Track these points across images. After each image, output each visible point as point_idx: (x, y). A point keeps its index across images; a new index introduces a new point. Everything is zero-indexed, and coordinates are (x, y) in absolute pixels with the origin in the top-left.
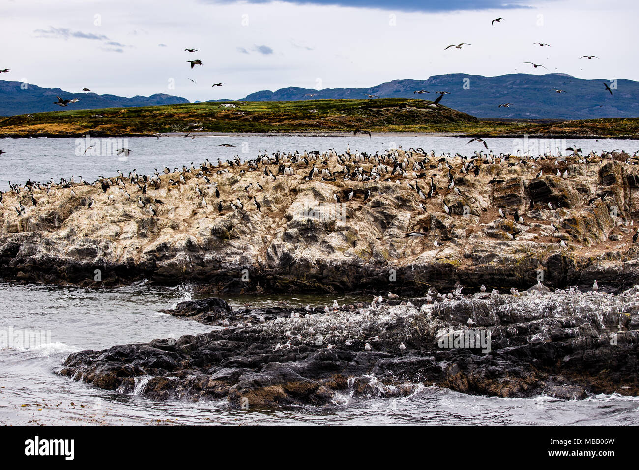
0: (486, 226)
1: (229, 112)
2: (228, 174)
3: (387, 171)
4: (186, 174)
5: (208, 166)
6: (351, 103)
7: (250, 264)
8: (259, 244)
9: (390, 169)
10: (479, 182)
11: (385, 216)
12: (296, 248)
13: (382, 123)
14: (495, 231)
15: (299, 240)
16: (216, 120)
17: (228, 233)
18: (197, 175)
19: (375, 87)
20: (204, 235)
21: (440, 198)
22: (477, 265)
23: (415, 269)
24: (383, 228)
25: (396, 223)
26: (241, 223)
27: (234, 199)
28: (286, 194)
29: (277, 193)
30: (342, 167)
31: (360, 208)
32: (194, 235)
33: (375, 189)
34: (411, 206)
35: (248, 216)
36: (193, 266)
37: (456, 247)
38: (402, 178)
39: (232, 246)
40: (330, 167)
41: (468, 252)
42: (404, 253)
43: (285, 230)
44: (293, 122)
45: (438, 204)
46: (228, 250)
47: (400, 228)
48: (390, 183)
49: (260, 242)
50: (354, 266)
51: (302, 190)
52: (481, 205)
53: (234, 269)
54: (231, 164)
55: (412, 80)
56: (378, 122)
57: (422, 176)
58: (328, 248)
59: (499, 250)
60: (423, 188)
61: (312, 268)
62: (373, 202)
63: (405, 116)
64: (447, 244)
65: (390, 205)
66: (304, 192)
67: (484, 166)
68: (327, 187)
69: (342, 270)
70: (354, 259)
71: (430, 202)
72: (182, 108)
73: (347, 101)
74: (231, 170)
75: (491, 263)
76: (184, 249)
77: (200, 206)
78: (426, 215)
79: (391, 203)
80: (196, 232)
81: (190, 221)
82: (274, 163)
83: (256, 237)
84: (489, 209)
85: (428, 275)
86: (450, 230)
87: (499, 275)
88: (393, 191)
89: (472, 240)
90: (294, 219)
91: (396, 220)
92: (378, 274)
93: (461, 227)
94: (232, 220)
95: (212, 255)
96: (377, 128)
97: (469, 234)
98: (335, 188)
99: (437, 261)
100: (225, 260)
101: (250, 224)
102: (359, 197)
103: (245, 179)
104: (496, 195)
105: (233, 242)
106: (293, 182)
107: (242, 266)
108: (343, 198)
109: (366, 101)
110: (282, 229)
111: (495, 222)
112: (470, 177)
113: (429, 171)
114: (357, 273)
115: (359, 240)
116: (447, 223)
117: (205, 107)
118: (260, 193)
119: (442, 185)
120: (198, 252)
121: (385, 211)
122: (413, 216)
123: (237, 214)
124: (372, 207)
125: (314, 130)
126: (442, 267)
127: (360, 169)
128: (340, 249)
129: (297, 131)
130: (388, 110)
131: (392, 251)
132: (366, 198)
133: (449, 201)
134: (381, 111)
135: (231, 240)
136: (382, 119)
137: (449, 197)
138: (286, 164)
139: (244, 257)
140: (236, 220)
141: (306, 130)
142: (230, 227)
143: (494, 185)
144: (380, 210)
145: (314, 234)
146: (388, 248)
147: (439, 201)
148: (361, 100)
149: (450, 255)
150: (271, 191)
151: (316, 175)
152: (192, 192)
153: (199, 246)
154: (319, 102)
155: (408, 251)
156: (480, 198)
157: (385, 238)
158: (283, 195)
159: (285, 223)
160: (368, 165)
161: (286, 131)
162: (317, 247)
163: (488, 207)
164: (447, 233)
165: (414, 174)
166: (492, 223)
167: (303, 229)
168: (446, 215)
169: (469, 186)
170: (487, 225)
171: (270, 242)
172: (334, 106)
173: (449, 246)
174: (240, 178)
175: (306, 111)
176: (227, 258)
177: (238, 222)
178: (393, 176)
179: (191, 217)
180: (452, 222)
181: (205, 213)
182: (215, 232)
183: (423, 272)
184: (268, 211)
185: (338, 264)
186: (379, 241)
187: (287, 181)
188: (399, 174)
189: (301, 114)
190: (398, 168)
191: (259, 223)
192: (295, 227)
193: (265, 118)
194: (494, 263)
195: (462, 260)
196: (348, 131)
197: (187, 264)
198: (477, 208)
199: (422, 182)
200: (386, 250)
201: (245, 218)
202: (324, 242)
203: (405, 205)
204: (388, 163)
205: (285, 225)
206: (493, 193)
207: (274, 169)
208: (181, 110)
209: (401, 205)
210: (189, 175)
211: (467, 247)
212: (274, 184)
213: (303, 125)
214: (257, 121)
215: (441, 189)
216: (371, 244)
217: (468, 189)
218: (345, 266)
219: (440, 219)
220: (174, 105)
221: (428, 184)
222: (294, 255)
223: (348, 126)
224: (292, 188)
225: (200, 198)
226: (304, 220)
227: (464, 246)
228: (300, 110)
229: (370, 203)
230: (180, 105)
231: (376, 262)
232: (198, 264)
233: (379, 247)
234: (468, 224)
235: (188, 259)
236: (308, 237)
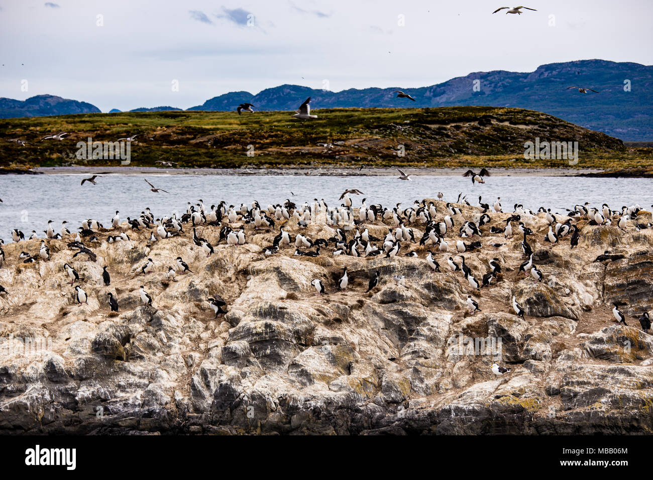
0: (589, 338)
1: (169, 131)
2: (128, 243)
3: (413, 238)
4: (52, 241)
5: (94, 228)
6: (391, 115)
7: (161, 404)
8: (177, 369)
9: (419, 234)
10: (578, 258)
11: (404, 318)
12: (244, 375)
13: (448, 151)
14: (605, 346)
15: (249, 361)
16: (145, 144)
17: (122, 349)
18: (72, 245)
19: (438, 86)
20: (79, 353)
21: (506, 287)
22: (570, 409)
23: (457, 415)
24: (400, 339)
25: (425, 330)
26: (146, 331)
27: (136, 287)
28: (230, 279)
29: (213, 276)
30: (333, 230)
31: (361, 304)
32: (60, 352)
33: (388, 270)
34: (451, 301)
35: (158, 319)
36: (56, 410)
37: (532, 376)
38: (438, 250)
39: (129, 372)
40: (311, 230)
41: (555, 385)
42: (437, 385)
43: (225, 343)
44: (286, 150)
45: (502, 297)
46: (122, 380)
47: (431, 340)
48: (415, 260)
49: (179, 364)
50: (348, 408)
51: (257, 272)
52: (580, 299)
53: (132, 415)
54: (135, 224)
55: (507, 73)
56: (440, 149)
57: (473, 247)
58: (301, 375)
59: (611, 381)
60: (476, 268)
61: (272, 411)
62: (384, 294)
63: (490, 139)
64: (517, 370)
65: (415, 300)
66: (261, 276)
67: (588, 229)
68: (302, 267)
69: (325, 416)
70: (348, 397)
71: (487, 295)
72: (84, 122)
73: (384, 112)
74: (134, 235)
75: (596, 406)
76: (41, 379)
77: (75, 299)
78: (478, 317)
79: (415, 295)
80: (64, 347)
81: (55, 327)
82: (213, 223)
83: (172, 356)
84: (596, 308)
85: (480, 425)
86: (522, 345)
87: (612, 428)
88: (421, 275)
89: (562, 363)
90: (241, 324)
91: (424, 325)
92: (390, 423)
93: (542, 339)
94: (131, 326)
95: (92, 389)
96: (437, 160)
97: (557, 351)
98: (316, 269)
99: (497, 401)
100: (115, 397)
101: (162, 333)
102: (360, 285)
103: (158, 252)
104: (609, 282)
105: (131, 366)
106: (242, 257)
107: (146, 408)
108: (331, 285)
109: (418, 111)
110: (219, 342)
111: (605, 331)
112: (562, 249)
113: (487, 238)
114: (353, 420)
115: (357, 361)
116: (516, 332)
117: (126, 121)
118: (183, 276)
119: (512, 264)
120: (66, 383)
121: (405, 310)
122: (456, 319)
123: (139, 315)
124: (382, 302)
125: (324, 163)
126: (506, 411)
127: (365, 235)
128: (323, 378)
129: (292, 166)
130: (458, 128)
131: (417, 383)
132: (372, 285)
133: (521, 293)
134: (445, 129)
135: (127, 361)
136: (447, 144)
137: (522, 284)
138: (234, 225)
139: (149, 391)
140: (137, 325)
141: (309, 164)
142: (127, 338)
143: (606, 264)
144: (395, 307)
145: (277, 350)
146: (409, 377)
147: (503, 292)
148: (409, 109)
149: (521, 390)
150: (202, 273)
151: (286, 245)
152: (60, 274)
153: (68, 372)
154: (334, 114)
155: (446, 382)
156: (579, 286)
157: (404, 359)
158: (225, 281)
159: (227, 331)
160: (381, 227)
161: (272, 165)
162: (281, 373)
163: (595, 303)
164: (516, 351)
165: (460, 243)
166: (600, 332)
167: (256, 342)
168: (515, 318)
169: (558, 266)
170: (591, 336)
171: (198, 365)
172: (361, 121)
173: (520, 373)
174: (148, 249)
175: (309, 130)
176: (120, 394)
177: (141, 329)
178: (422, 247)
179: (58, 320)
180: (527, 330)
181: (83, 312)
182: (98, 346)
183: (470, 420)
184: (196, 310)
185: (319, 405)
186: (393, 364)
187: (231, 256)
188: (434, 243)
189: (301, 134)
190: (432, 232)
191: (179, 330)
192: (242, 338)
193: (236, 142)
194: (602, 406)
195: (544, 399)
196: (385, 166)
197: (46, 405)
198: (573, 305)
199: (473, 258)
200: (406, 379)
201: (154, 321)
202: (294, 365)
203: (442, 300)
204: (416, 224)
205: (225, 335)
206: (604, 278)
207: (212, 234)
208: (82, 126)
209: (435, 299)
210: (58, 243)
211: (553, 375)
212: (209, 261)
213: (304, 155)
214: (221, 147)
215: (508, 270)
216: (378, 370)
217: (557, 271)
218: (332, 409)
219: (504, 325)
220: (69, 117)
221: (485, 261)
222: (239, 389)
223: (384, 157)
224: (240, 267)
225: (75, 285)
226: (258, 325)
227: (548, 374)
228: (299, 127)
229: (378, 296)
230: (79, 116)
231: (386, 401)
232: (65, 406)
233: (392, 374)
234: (554, 334)
235: (48, 397)
236: (266, 356)
